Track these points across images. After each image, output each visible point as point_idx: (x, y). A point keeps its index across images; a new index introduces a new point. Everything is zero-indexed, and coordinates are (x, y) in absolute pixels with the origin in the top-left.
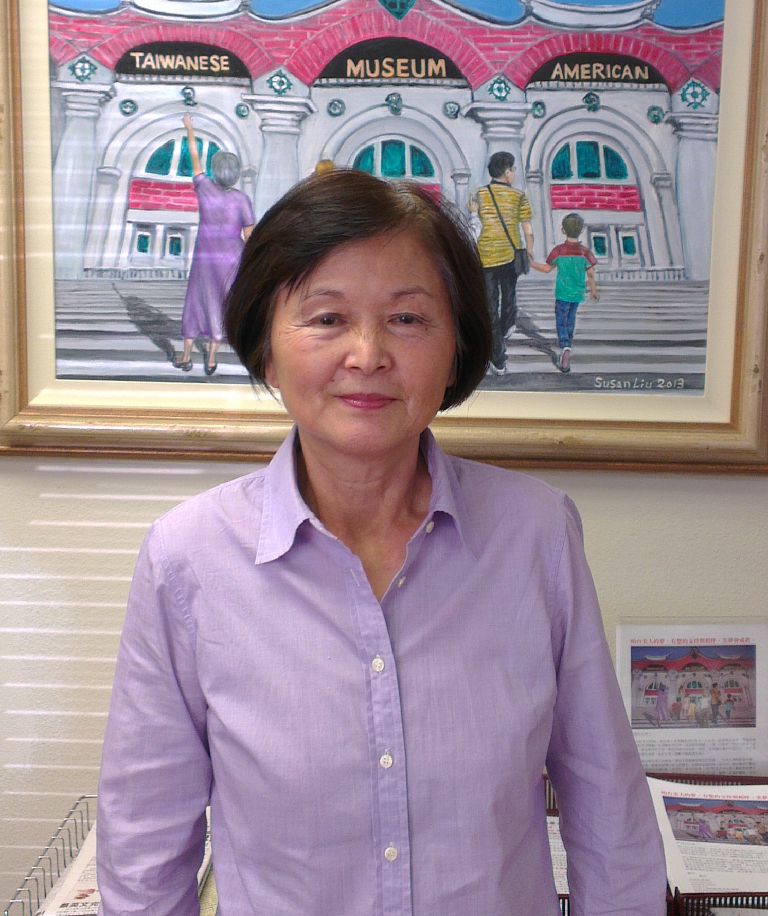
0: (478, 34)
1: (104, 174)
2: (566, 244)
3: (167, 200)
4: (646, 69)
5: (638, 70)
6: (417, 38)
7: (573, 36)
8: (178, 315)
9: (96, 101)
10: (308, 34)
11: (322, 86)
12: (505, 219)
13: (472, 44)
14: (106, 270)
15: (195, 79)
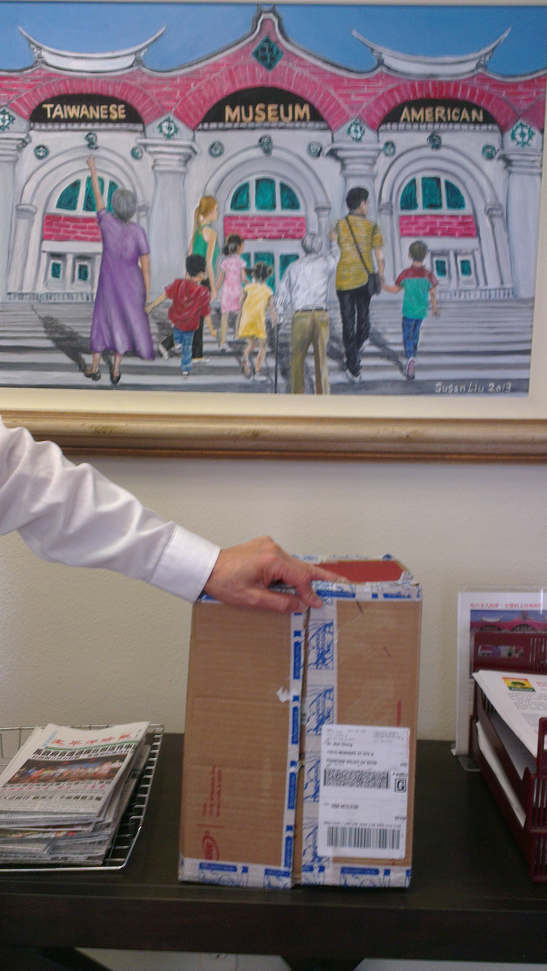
0: (337, 82)
1: (22, 210)
2: (413, 268)
3: (76, 232)
4: (481, 113)
5: (474, 113)
6: (285, 86)
7: (419, 85)
8: (86, 333)
9: (14, 147)
10: (192, 85)
11: (203, 130)
12: (360, 247)
13: (332, 92)
14: (26, 294)
15: (97, 126)
